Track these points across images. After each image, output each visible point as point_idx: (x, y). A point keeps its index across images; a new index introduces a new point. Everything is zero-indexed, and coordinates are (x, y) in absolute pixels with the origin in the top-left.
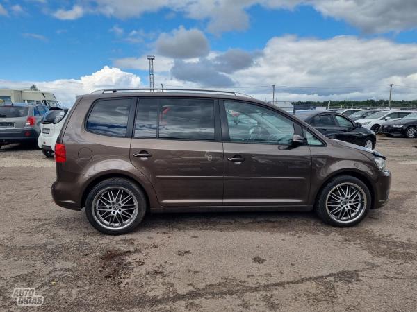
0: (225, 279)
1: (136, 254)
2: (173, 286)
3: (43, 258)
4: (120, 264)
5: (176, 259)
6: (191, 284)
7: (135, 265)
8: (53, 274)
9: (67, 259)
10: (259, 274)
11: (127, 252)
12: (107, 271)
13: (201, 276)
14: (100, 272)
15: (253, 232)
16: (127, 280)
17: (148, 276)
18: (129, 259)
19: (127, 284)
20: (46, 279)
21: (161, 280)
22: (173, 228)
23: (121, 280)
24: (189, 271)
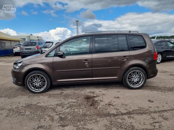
0: (140, 108)
1: (98, 97)
2: (118, 109)
3: (63, 98)
4: (93, 101)
5: (115, 100)
6: (126, 109)
7: (99, 101)
8: (69, 104)
9: (72, 99)
10: (153, 106)
11: (94, 96)
12: (90, 103)
13: (128, 106)
14: (87, 103)
15: (143, 90)
16: (99, 107)
17: (106, 105)
18: (96, 99)
19: (100, 108)
20: (68, 105)
21: (113, 107)
22: (108, 88)
23: (97, 107)
24: (123, 104)
